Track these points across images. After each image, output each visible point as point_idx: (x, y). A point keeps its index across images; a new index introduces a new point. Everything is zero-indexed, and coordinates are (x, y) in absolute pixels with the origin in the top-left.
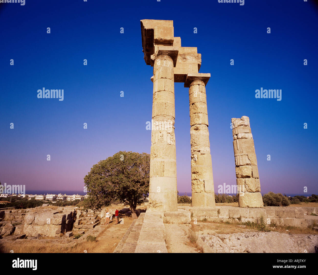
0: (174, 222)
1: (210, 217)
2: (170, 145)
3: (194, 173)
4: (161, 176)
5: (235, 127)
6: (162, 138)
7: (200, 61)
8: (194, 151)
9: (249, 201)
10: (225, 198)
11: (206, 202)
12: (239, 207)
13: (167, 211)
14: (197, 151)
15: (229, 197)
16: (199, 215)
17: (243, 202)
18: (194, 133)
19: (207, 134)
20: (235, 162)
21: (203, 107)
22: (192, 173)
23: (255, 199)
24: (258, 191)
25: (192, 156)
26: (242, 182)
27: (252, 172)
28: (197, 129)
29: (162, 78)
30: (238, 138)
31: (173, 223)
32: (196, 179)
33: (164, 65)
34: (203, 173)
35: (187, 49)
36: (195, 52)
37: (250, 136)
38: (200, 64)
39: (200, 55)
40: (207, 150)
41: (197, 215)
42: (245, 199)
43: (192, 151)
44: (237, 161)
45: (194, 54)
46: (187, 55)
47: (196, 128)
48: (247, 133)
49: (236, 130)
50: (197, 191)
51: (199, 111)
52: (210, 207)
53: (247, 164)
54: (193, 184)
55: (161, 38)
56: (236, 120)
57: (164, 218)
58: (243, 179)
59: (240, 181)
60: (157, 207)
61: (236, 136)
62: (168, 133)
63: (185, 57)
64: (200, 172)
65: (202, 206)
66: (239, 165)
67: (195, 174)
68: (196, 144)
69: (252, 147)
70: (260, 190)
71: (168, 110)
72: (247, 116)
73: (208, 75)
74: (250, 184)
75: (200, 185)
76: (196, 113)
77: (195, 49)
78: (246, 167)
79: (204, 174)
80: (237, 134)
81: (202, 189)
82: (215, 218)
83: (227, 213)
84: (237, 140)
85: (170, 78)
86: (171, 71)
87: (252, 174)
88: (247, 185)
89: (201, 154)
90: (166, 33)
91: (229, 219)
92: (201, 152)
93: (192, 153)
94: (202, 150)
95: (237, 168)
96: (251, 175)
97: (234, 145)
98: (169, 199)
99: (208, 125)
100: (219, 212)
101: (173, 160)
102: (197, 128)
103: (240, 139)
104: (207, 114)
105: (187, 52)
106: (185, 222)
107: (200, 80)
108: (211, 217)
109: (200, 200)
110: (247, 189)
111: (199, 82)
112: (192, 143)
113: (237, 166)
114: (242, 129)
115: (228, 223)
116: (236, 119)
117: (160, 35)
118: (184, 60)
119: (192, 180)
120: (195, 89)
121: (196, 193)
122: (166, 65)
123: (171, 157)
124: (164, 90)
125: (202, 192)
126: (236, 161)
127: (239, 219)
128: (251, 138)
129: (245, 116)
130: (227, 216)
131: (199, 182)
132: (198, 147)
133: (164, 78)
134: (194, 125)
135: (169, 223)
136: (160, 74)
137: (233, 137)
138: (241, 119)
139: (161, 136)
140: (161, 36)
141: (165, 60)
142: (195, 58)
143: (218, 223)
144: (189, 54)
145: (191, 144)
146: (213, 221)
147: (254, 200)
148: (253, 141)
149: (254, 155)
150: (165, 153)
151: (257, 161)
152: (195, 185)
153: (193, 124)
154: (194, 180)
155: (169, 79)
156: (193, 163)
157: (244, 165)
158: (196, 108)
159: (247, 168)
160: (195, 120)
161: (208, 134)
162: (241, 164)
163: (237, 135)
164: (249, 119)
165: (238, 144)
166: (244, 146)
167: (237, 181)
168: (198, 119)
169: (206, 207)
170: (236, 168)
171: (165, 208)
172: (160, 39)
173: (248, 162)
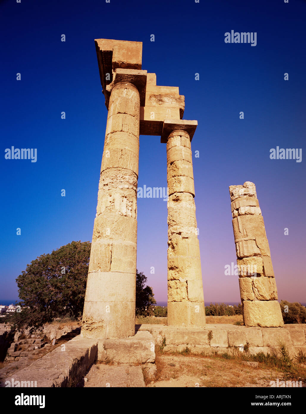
0: (121, 361)
1: (195, 346)
2: (126, 216)
3: (171, 268)
4: (105, 271)
5: (235, 197)
6: (112, 204)
7: (182, 105)
8: (172, 233)
9: (260, 316)
10: (224, 309)
11: (189, 317)
12: (244, 325)
13: (111, 338)
14: (177, 233)
15: (228, 308)
16: (177, 341)
17: (251, 316)
18: (173, 206)
19: (192, 207)
20: (237, 252)
21: (187, 167)
22: (169, 268)
23: (271, 313)
24: (274, 299)
25: (169, 242)
26: (247, 283)
27: (263, 267)
28: (177, 200)
29: (120, 113)
30: (239, 215)
31: (119, 363)
32: (174, 278)
33: (124, 95)
34: (186, 268)
35: (164, 89)
36: (176, 93)
37: (257, 210)
38: (183, 108)
39: (183, 97)
40: (193, 232)
41: (173, 342)
42: (254, 312)
43: (169, 233)
44: (239, 250)
45: (174, 95)
46: (165, 96)
47: (175, 198)
48: (253, 206)
49: (236, 202)
50: (176, 299)
51: (180, 172)
52: (197, 327)
53: (255, 255)
54: (170, 287)
55: (123, 61)
56: (236, 188)
57: (103, 352)
58: (249, 278)
59: (245, 281)
60: (93, 329)
61: (237, 212)
62: (123, 197)
63: (162, 99)
64: (180, 267)
65: (183, 324)
66: (243, 255)
67: (173, 270)
68: (174, 223)
69: (261, 228)
70: (276, 295)
71: (125, 160)
72: (253, 182)
73: (195, 123)
74: (261, 286)
75: (180, 288)
76: (175, 176)
77: (176, 90)
78: (253, 259)
79: (187, 270)
80: (237, 208)
81: (184, 295)
82: (204, 346)
83: (225, 338)
84: (239, 217)
85: (132, 115)
86: (134, 105)
87: (264, 270)
88: (256, 288)
89: (183, 238)
90: (130, 55)
91: (227, 348)
92: (183, 235)
93: (169, 236)
94: (185, 231)
95: (240, 261)
96: (261, 272)
97: (233, 226)
98: (117, 315)
99: (194, 194)
100: (210, 336)
101: (130, 242)
102: (177, 198)
103: (243, 215)
104: (193, 178)
105: (164, 92)
106: (144, 361)
107: (182, 130)
108: (197, 346)
109: (180, 314)
110: (257, 296)
111: (180, 132)
112: (169, 221)
113: (240, 258)
114: (245, 201)
115: (225, 356)
116: (235, 186)
117: (120, 58)
118: (161, 102)
119: (168, 280)
120: (175, 142)
121: (174, 303)
122: (127, 96)
123: (126, 237)
124: (121, 131)
125: (183, 300)
126: (237, 250)
127: (246, 348)
128: (260, 214)
129: (250, 182)
130: (225, 342)
131: (179, 284)
132: (178, 227)
133: (122, 113)
134: (173, 194)
135: (113, 363)
136: (117, 108)
137: (233, 213)
138: (243, 186)
139: (110, 202)
140: (123, 59)
141: (126, 88)
142: (176, 101)
143: (210, 357)
144: (167, 95)
145: (168, 223)
146: (200, 352)
147: (268, 314)
148: (263, 219)
149: (265, 241)
150: (116, 230)
151: (269, 250)
152: (172, 289)
153: (171, 193)
154: (172, 280)
155: (130, 115)
156: (171, 253)
157: (250, 256)
158: (176, 169)
159: (255, 260)
160: (174, 186)
161: (194, 207)
162: (246, 254)
163: (237, 210)
164: (255, 187)
165: (240, 223)
166: (249, 226)
167: (240, 282)
168: (179, 185)
169: (190, 328)
170: (238, 260)
171: (107, 331)
172: (121, 62)
173: (257, 251)
